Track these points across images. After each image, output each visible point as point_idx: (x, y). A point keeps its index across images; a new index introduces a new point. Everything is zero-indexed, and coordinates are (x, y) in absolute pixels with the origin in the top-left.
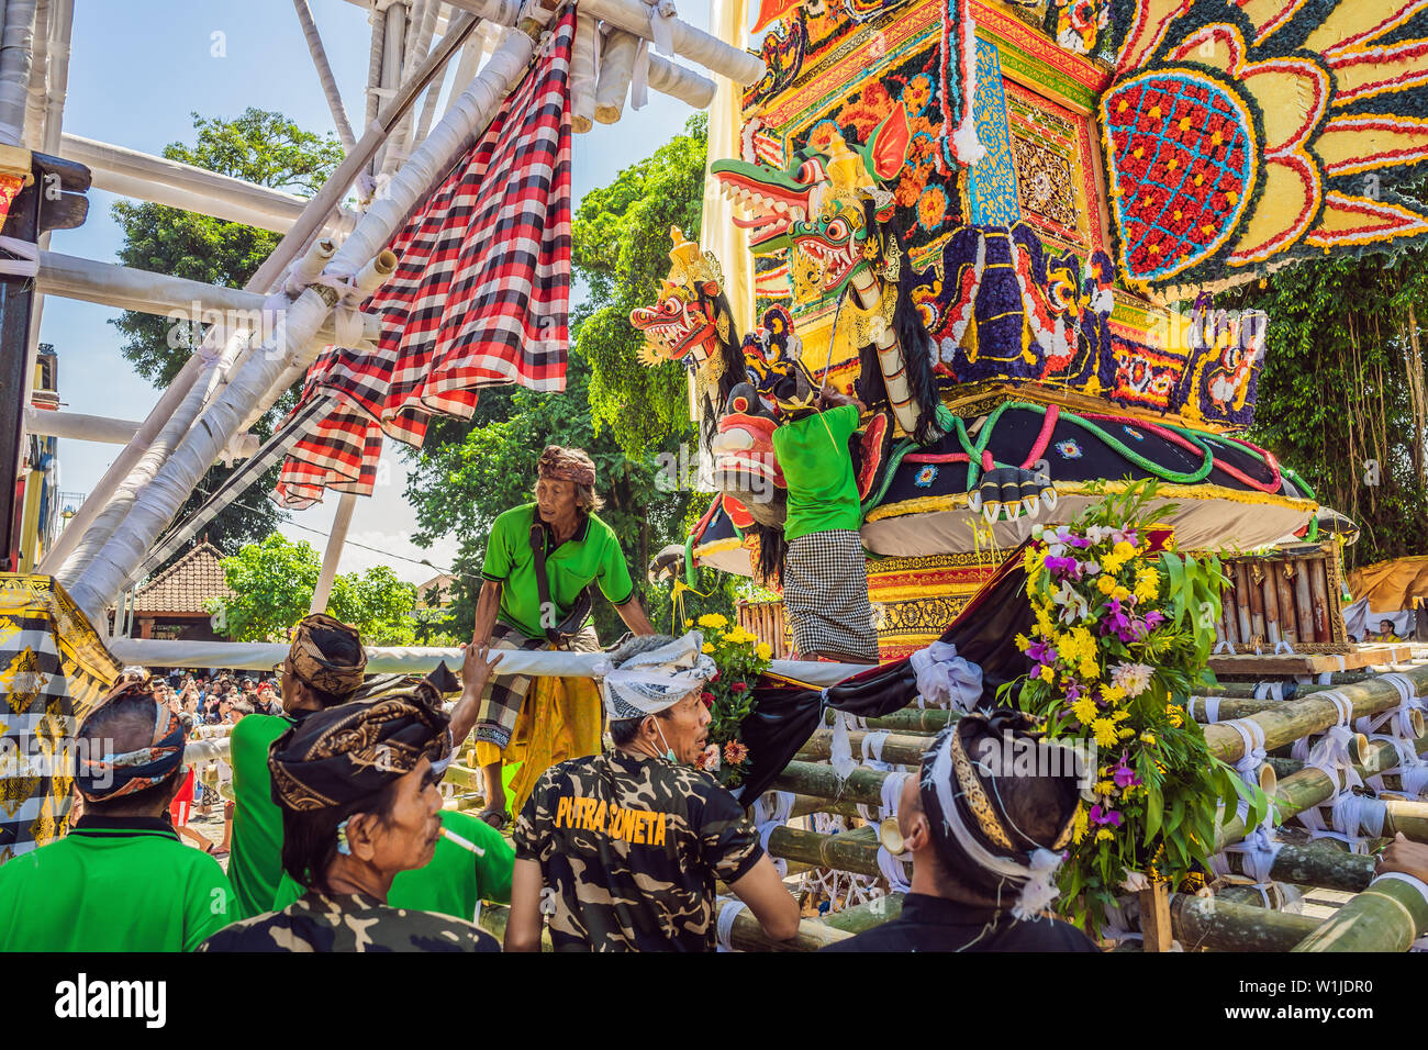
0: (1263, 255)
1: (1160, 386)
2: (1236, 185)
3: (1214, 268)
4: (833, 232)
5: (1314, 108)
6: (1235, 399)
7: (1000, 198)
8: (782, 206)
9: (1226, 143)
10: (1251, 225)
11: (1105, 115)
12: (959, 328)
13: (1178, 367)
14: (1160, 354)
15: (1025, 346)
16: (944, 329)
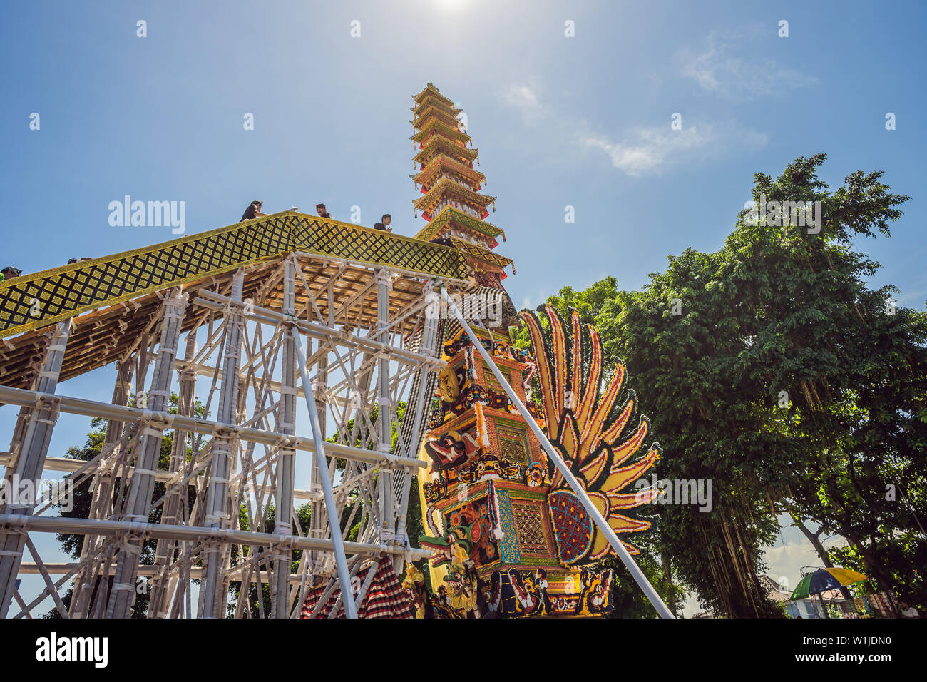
0: (599, 557)
1: (571, 606)
2: (589, 532)
3: (586, 560)
4: (457, 577)
5: (606, 510)
6: (603, 603)
7: (512, 547)
8: (442, 552)
9: (584, 518)
10: (595, 546)
11: (549, 502)
12: (498, 600)
13: (577, 597)
14: (571, 594)
15: (517, 607)
16: (493, 601)
